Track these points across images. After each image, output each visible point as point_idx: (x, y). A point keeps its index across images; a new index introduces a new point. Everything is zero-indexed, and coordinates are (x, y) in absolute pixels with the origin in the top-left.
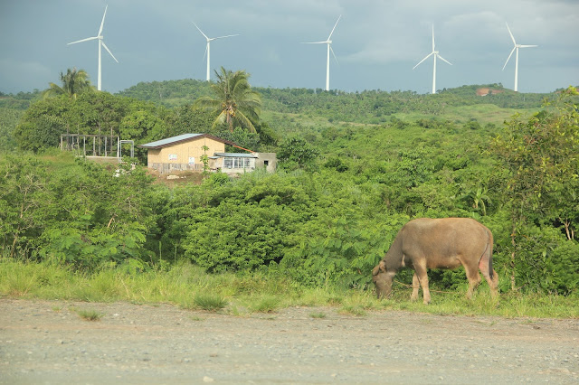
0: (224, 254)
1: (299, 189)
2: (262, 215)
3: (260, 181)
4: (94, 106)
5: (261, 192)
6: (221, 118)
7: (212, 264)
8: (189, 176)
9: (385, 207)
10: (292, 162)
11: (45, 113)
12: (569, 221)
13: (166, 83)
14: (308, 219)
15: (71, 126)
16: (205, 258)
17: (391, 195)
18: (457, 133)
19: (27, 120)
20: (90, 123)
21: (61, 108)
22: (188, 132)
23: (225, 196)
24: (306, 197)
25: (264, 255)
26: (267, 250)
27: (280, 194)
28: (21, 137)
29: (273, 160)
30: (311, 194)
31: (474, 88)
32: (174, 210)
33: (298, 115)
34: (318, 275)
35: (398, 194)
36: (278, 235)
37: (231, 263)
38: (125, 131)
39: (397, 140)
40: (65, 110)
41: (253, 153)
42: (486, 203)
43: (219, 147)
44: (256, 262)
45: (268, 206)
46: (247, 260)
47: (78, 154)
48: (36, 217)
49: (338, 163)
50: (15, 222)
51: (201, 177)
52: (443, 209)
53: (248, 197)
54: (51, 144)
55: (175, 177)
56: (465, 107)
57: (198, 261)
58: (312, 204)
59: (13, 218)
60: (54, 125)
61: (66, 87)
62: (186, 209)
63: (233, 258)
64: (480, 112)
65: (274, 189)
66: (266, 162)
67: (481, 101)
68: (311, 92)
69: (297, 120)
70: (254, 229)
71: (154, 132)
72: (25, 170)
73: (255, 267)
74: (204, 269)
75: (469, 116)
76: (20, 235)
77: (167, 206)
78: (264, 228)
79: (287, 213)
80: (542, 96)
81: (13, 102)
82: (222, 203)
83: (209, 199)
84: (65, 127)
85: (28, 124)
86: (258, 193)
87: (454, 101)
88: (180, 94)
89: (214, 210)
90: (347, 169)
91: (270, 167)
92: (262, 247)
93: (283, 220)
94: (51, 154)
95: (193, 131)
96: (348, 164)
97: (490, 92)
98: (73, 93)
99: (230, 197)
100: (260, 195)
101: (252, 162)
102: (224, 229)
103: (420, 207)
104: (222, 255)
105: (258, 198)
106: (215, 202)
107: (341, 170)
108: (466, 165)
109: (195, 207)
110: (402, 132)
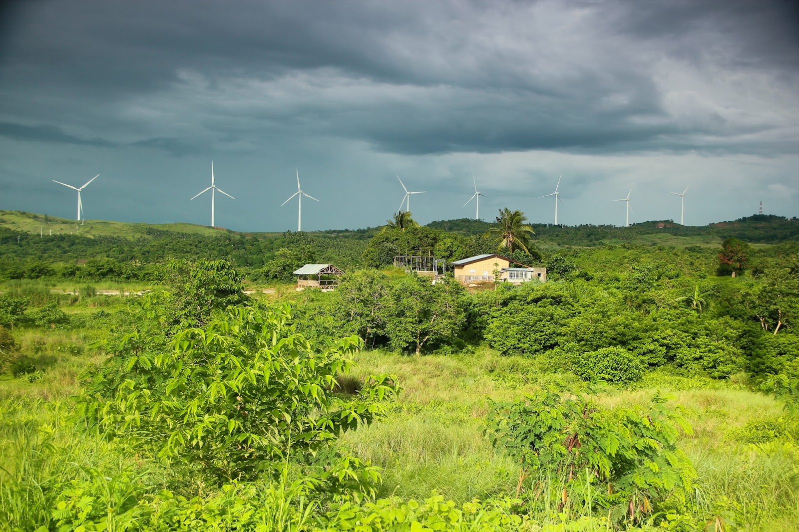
0: (514, 342)
1: (566, 294)
2: (541, 313)
3: (538, 288)
4: (417, 236)
5: (538, 296)
6: (504, 244)
7: (505, 349)
8: (483, 285)
9: (628, 307)
10: (555, 274)
11: (383, 242)
12: (763, 317)
13: (449, 221)
14: (573, 315)
15: (401, 250)
16: (501, 345)
17: (632, 297)
18: (650, 252)
19: (372, 247)
20: (413, 248)
21: (394, 238)
22: (481, 254)
23: (513, 298)
24: (571, 300)
25: (543, 342)
26: (545, 338)
27: (553, 298)
28: (368, 258)
29: (543, 274)
30: (574, 297)
31: (655, 222)
32: (476, 309)
33: (537, 241)
34: (590, 360)
35: (637, 297)
36: (553, 327)
37: (520, 348)
38: (438, 253)
39: (609, 257)
40: (397, 239)
41: (530, 268)
42: (701, 303)
43: (505, 264)
44: (538, 348)
45: (545, 307)
46: (531, 346)
47: (407, 270)
48: (383, 315)
49: (586, 274)
50: (368, 319)
51: (493, 285)
52: (670, 308)
53: (529, 300)
54: (389, 263)
55: (474, 285)
56: (649, 235)
57: (495, 345)
58: (576, 305)
59: (367, 315)
60: (390, 250)
61: (397, 223)
62: (484, 309)
63: (521, 345)
64: (660, 238)
65: (549, 294)
66: (539, 275)
67: (660, 231)
68: (545, 225)
69: (536, 244)
70: (536, 323)
71: (457, 254)
72: (375, 282)
73: (536, 351)
74: (499, 353)
75: (652, 241)
76: (372, 328)
77: (471, 307)
78: (542, 323)
79: (559, 312)
80: (700, 228)
81: (355, 235)
82: (510, 304)
83: (501, 301)
84: (397, 251)
85: (372, 249)
86: (536, 297)
87: (641, 232)
88: (458, 228)
89: (505, 309)
90: (592, 278)
91: (542, 278)
92: (541, 336)
93: (556, 317)
94: (388, 270)
95: (484, 253)
96: (593, 275)
97: (665, 225)
98: (402, 227)
99: (515, 300)
100: (538, 298)
101: (529, 275)
102: (513, 323)
103: (653, 307)
104: (513, 342)
105: (536, 301)
106: (505, 304)
107: (588, 280)
108: (678, 276)
109: (491, 307)
110: (612, 252)
